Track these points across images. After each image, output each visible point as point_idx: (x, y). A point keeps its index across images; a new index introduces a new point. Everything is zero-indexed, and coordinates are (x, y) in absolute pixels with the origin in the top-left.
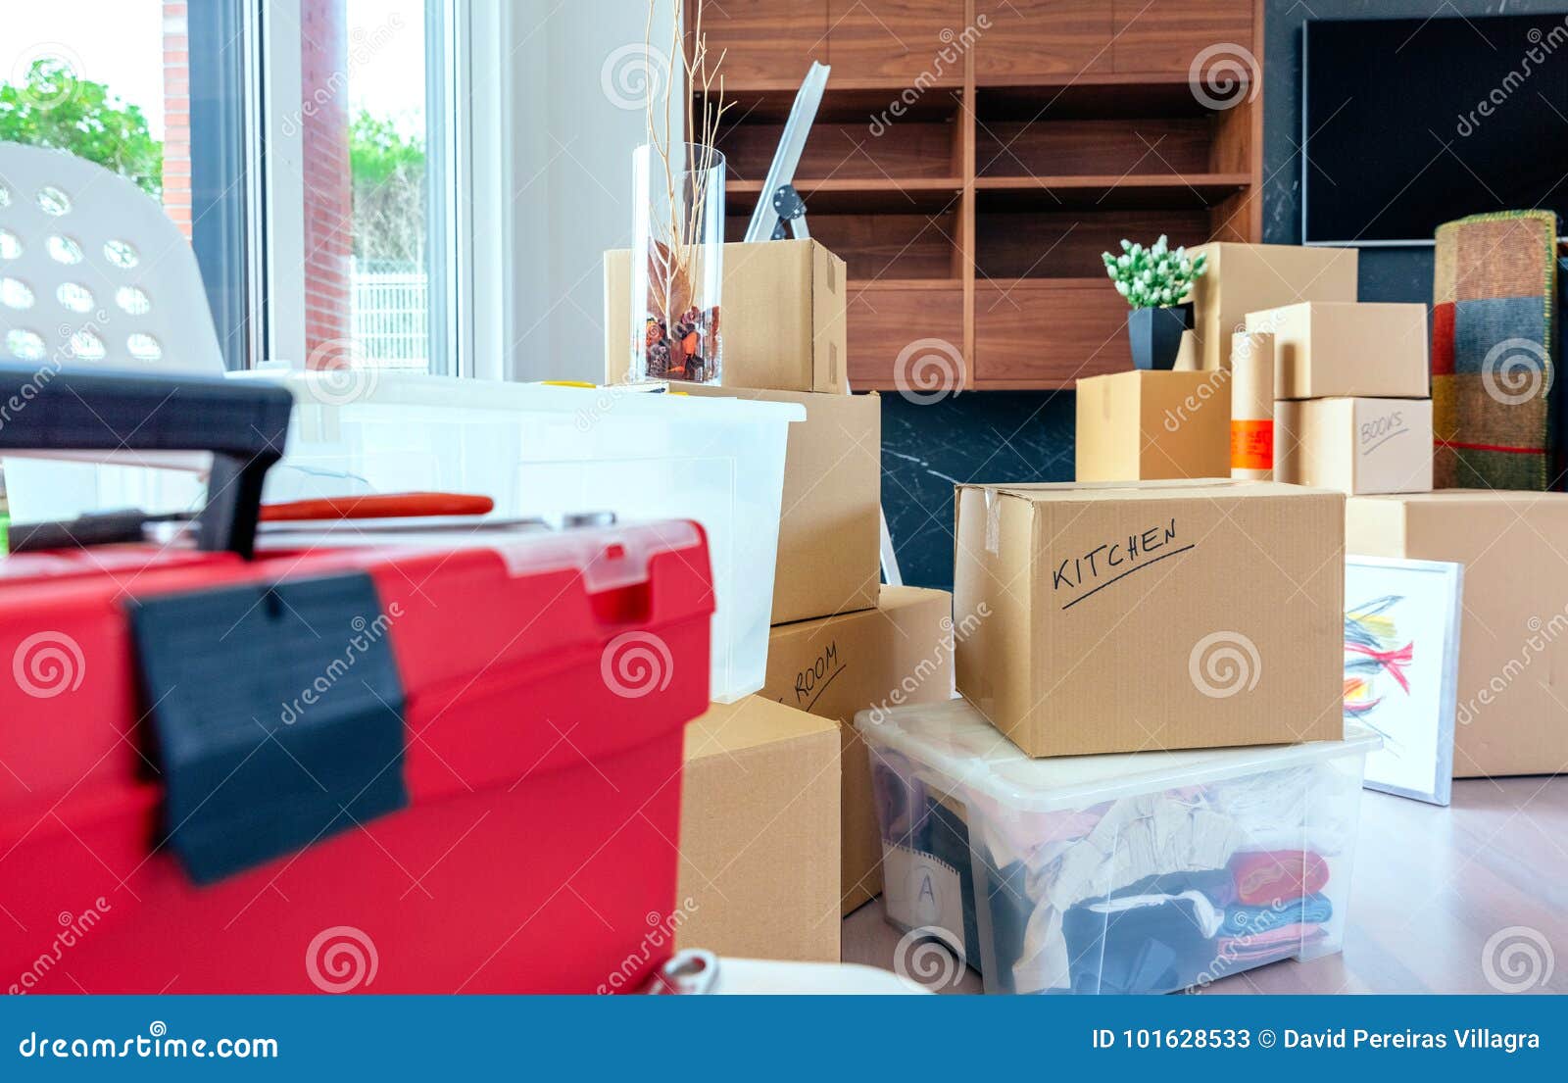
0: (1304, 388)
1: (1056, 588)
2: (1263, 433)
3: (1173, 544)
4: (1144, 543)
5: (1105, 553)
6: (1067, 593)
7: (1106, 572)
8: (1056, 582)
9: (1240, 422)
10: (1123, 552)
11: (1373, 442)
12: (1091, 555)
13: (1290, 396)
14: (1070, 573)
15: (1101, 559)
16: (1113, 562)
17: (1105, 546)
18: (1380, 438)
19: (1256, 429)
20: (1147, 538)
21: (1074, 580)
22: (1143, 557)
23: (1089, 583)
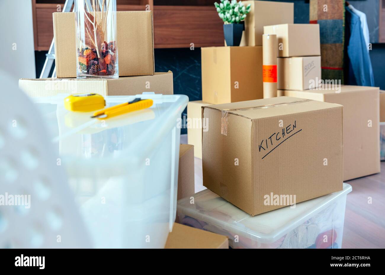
0: (286, 54)
1: (260, 151)
2: (274, 69)
3: (296, 130)
4: (287, 130)
5: (275, 135)
6: (263, 152)
7: (276, 143)
8: (260, 149)
9: (266, 66)
10: (280, 135)
11: (307, 71)
12: (271, 137)
13: (281, 56)
14: (264, 145)
15: (274, 138)
16: (277, 139)
17: (275, 133)
18: (309, 70)
19: (272, 69)
20: (288, 129)
21: (265, 148)
22: (287, 136)
23: (270, 148)
